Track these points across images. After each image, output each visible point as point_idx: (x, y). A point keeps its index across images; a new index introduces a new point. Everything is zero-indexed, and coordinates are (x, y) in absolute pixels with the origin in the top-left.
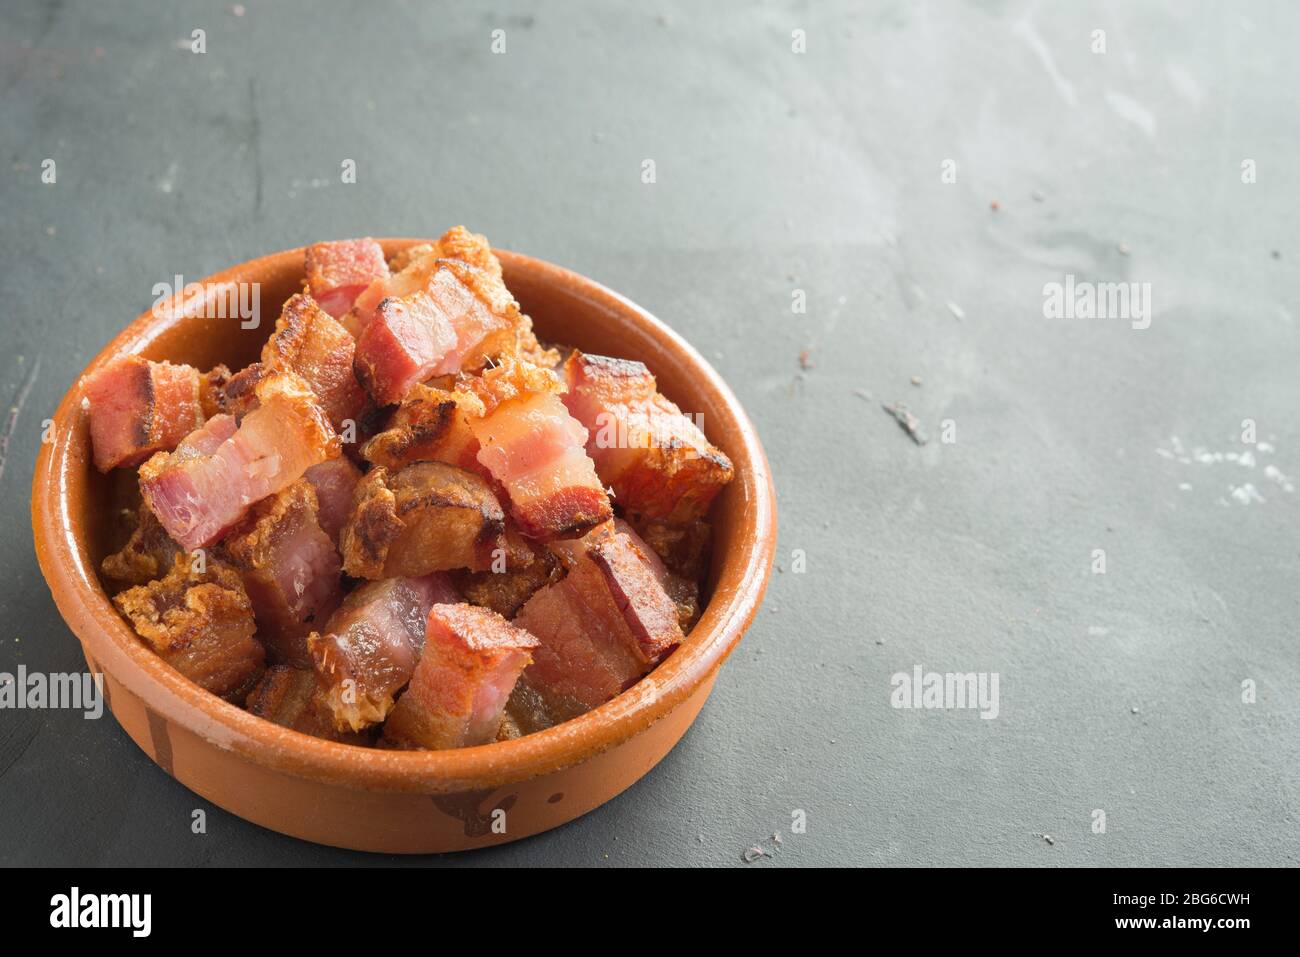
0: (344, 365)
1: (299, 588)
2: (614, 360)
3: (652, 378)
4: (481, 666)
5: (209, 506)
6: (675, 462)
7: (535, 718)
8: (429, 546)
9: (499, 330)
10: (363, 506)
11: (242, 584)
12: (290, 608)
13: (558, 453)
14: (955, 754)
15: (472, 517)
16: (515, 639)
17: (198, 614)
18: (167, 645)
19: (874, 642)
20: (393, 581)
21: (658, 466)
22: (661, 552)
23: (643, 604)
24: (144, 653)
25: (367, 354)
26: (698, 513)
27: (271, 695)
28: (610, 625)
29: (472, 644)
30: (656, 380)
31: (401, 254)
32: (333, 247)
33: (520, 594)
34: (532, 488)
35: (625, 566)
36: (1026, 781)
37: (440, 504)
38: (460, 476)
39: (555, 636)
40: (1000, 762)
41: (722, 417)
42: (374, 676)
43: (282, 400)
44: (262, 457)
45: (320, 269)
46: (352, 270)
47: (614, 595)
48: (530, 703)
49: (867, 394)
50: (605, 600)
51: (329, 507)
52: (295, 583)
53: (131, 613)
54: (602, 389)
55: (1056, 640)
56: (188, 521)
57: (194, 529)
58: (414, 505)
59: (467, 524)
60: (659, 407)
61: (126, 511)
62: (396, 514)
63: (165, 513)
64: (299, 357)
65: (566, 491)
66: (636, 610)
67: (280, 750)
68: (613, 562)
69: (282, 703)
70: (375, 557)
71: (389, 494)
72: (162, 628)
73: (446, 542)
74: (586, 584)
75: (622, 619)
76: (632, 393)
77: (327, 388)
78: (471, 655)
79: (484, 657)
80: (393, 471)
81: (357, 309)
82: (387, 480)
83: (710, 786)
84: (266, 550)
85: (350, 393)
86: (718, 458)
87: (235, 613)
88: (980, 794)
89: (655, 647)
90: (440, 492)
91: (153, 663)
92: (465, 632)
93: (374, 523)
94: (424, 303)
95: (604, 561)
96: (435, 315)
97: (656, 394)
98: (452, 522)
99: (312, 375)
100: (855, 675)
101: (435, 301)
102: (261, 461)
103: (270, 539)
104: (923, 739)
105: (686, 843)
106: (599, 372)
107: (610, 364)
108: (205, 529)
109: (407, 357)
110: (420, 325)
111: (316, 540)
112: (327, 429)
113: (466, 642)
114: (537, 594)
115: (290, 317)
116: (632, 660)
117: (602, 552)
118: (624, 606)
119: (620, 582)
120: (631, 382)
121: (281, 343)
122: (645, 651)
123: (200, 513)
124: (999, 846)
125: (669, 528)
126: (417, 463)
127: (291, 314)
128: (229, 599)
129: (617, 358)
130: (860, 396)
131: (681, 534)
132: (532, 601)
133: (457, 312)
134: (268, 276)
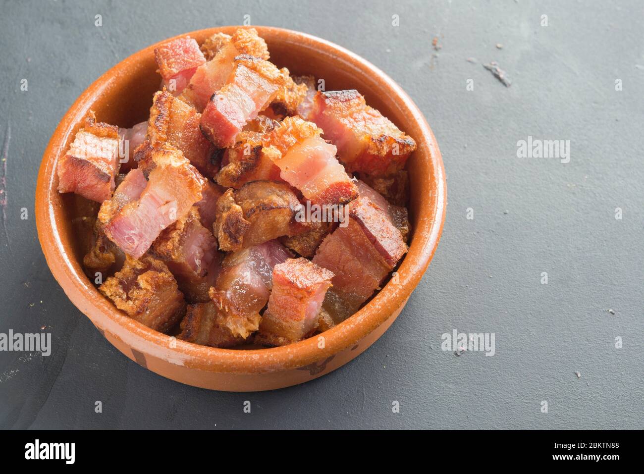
0: (195, 128)
1: (198, 262)
2: (340, 92)
3: (362, 98)
4: (307, 296)
5: (143, 233)
6: (385, 149)
7: (336, 307)
8: (265, 230)
9: (276, 91)
10: (225, 215)
11: (166, 266)
12: (195, 272)
13: (324, 165)
14: (556, 271)
15: (286, 212)
16: (321, 276)
17: (147, 290)
18: (135, 312)
19: (502, 213)
20: (248, 251)
21: (376, 153)
22: (383, 193)
23: (383, 237)
24: (124, 319)
25: (208, 124)
26: (400, 167)
27: (194, 323)
28: (367, 250)
29: (300, 286)
30: (365, 98)
31: (207, 40)
32: (169, 47)
33: (315, 240)
34: (313, 188)
35: (370, 218)
36: (595, 280)
37: (268, 208)
38: (274, 188)
39: (339, 262)
40: (580, 272)
41: (404, 111)
42: (249, 306)
43: (171, 169)
44: (167, 202)
45: (165, 62)
46: (184, 60)
47: (368, 236)
48: (332, 300)
49: (474, 59)
50: (363, 238)
51: (204, 211)
52: (195, 260)
53: (111, 296)
54: (337, 111)
55: (598, 193)
56: (134, 243)
57: (137, 247)
58: (253, 211)
59: (283, 216)
60: (369, 114)
61: (85, 218)
62: (244, 217)
63: (119, 241)
64: (169, 128)
65: (332, 186)
66: (380, 242)
67: (210, 362)
68: (364, 218)
69: (200, 325)
70: (237, 242)
71: (238, 207)
72: (131, 303)
73: (273, 226)
74: (350, 230)
75: (374, 248)
76: (354, 109)
77: (189, 143)
78: (300, 291)
79: (308, 291)
80: (235, 190)
81: (192, 85)
82: (234, 196)
83: (431, 316)
84: (177, 248)
85: (201, 143)
86: (407, 141)
87: (166, 283)
88: (573, 292)
89: (394, 260)
90: (266, 201)
91: (130, 324)
92: (295, 279)
93: (233, 225)
94: (234, 91)
95: (359, 219)
96: (241, 95)
97: (366, 106)
98: (275, 217)
99: (178, 138)
100: (496, 235)
101: (239, 86)
102: (167, 205)
103: (179, 243)
104: (538, 266)
105: (425, 351)
106: (334, 101)
107: (338, 95)
108: (143, 246)
109: (232, 125)
110: (234, 103)
111: (201, 233)
112: (198, 179)
113: (297, 285)
114: (325, 240)
115: (159, 107)
116: (382, 268)
117: (357, 214)
118: (374, 241)
119: (369, 229)
120: (352, 103)
121: (158, 124)
122: (389, 263)
123: (139, 237)
124: (587, 321)
125: (385, 178)
126: (249, 184)
127: (159, 105)
128: (162, 278)
129: (341, 90)
130: (469, 61)
131: (393, 180)
132: (323, 244)
133: (252, 89)
134: (136, 68)
